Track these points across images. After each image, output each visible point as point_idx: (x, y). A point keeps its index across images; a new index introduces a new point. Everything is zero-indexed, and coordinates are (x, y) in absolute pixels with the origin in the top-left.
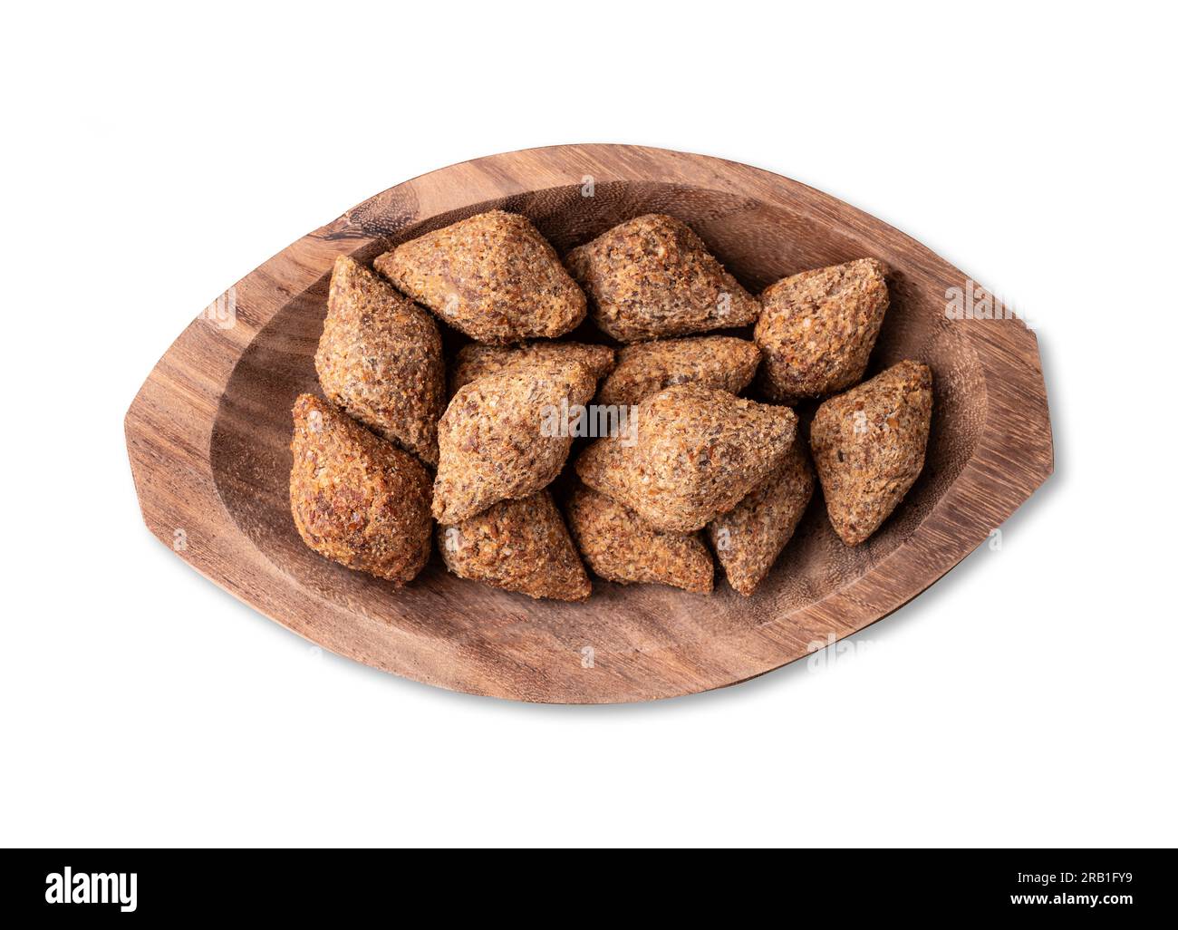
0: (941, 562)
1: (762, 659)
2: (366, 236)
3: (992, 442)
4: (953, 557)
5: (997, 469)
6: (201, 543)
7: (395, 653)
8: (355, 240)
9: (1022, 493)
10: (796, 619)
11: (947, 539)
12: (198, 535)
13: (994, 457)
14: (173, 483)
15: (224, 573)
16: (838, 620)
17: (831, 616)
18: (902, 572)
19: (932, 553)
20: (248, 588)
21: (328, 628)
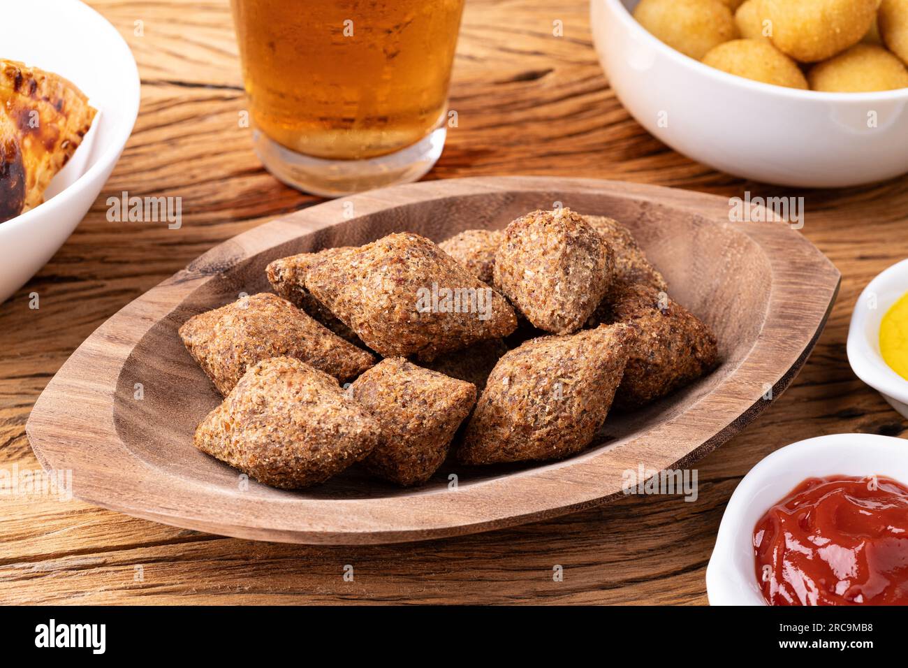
0: (794, 346)
1: (690, 439)
2: (206, 275)
3: (781, 268)
4: (802, 341)
5: (797, 281)
6: (130, 489)
7: (351, 516)
8: (198, 280)
9: (828, 290)
10: (700, 407)
11: (789, 332)
12: (124, 485)
13: (789, 275)
14: (87, 456)
15: (158, 504)
16: (736, 397)
17: (728, 397)
18: (768, 358)
19: (783, 342)
20: (187, 508)
21: (277, 516)
